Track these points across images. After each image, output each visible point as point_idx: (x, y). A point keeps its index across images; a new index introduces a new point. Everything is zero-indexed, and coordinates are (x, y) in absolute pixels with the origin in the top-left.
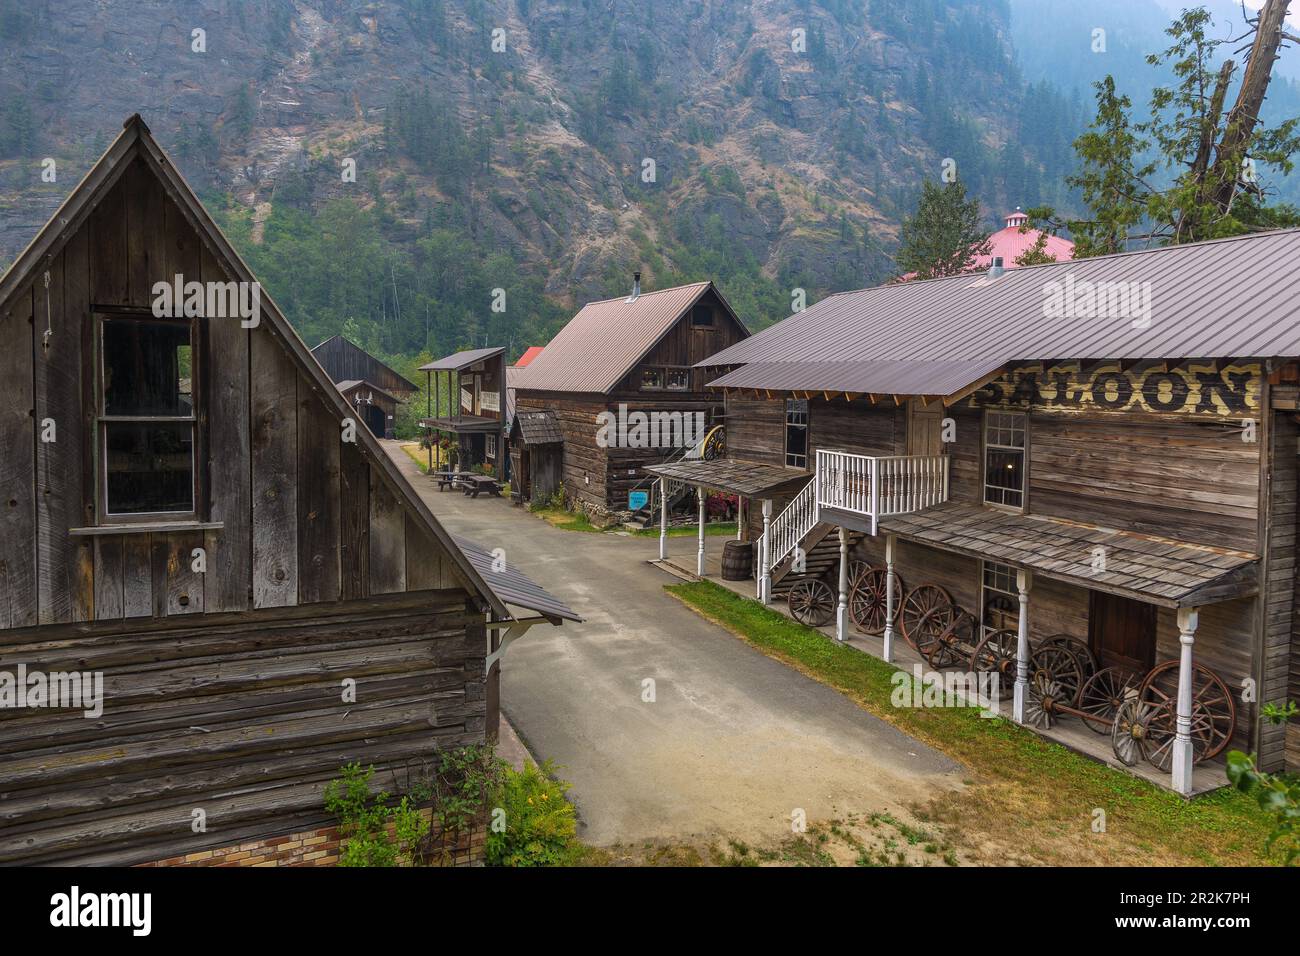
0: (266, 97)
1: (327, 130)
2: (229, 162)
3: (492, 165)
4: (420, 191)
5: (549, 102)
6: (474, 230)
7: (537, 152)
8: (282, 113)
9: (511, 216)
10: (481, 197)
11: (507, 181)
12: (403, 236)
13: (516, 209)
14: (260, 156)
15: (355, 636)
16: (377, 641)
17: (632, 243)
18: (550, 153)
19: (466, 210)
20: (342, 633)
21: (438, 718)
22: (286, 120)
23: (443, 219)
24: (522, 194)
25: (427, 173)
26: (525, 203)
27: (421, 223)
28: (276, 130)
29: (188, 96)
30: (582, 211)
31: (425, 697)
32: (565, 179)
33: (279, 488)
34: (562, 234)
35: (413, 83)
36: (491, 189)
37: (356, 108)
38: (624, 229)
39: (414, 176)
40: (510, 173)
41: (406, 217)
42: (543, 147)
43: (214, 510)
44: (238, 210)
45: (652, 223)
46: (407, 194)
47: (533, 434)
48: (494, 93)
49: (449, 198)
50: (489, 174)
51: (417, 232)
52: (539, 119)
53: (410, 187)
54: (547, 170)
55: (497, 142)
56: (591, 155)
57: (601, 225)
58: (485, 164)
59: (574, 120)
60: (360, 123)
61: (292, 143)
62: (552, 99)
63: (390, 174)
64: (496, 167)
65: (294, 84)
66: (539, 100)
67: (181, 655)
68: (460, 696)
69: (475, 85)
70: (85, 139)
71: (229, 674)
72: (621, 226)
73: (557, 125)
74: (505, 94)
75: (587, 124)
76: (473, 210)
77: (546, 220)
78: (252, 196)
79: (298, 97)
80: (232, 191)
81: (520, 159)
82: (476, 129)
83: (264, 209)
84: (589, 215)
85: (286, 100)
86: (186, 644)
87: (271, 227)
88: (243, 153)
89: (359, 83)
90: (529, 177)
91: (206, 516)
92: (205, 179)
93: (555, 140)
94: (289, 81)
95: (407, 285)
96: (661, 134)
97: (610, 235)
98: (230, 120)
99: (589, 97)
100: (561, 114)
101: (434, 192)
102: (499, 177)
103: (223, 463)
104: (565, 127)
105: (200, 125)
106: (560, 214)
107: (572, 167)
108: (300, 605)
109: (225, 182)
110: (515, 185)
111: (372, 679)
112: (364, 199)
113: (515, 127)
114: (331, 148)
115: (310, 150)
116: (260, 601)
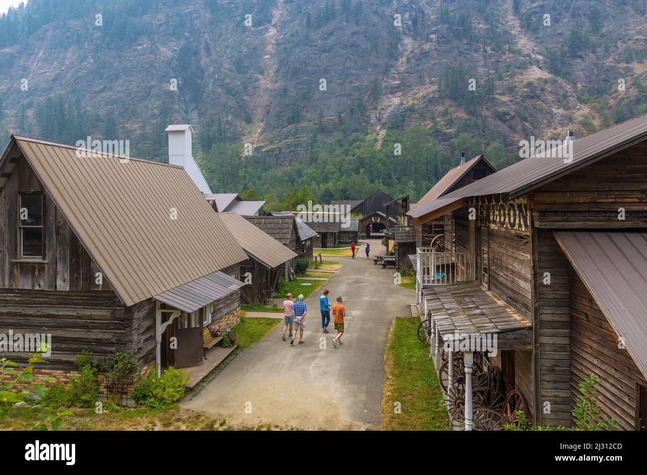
0: (386, 82)
1: (412, 92)
2: (369, 114)
3: (494, 96)
4: (455, 115)
5: (530, 56)
6: (484, 131)
7: (521, 85)
8: (392, 88)
9: (505, 121)
10: (488, 113)
11: (504, 104)
12: (446, 138)
13: (508, 117)
14: (382, 109)
15: (88, 305)
16: (95, 307)
17: (582, 128)
18: (529, 84)
19: (479, 122)
20: (84, 303)
21: (116, 340)
22: (393, 91)
23: (466, 128)
24: (512, 109)
25: (459, 105)
26: (513, 113)
27: (455, 131)
28: (390, 96)
29: (355, 87)
30: (549, 113)
31: (112, 331)
32: (538, 97)
33: (64, 249)
34: (535, 128)
35: (453, 61)
36: (493, 109)
37: (426, 79)
38: (577, 121)
39: (453, 108)
40: (505, 99)
41: (447, 129)
42: (525, 82)
43: (47, 257)
44: (372, 135)
45: (596, 115)
46: (449, 117)
47: (400, 238)
48: (497, 57)
49: (471, 116)
50: (493, 101)
51: (453, 136)
52: (523, 67)
53: (450, 113)
54: (528, 94)
55: (498, 83)
56: (555, 82)
57: (561, 120)
58: (491, 96)
59: (546, 63)
60: (427, 86)
61: (396, 101)
62: (532, 54)
63: (440, 108)
64: (497, 96)
65: (398, 74)
66: (524, 57)
67: (41, 303)
68: (123, 333)
69: (487, 56)
70: (317, 112)
71: (52, 311)
72: (575, 119)
73: (535, 68)
74: (504, 57)
75: (555, 65)
76: (484, 121)
77: (526, 121)
78: (378, 127)
79: (400, 79)
80: (371, 126)
81: (511, 90)
82: (487, 78)
83: (383, 133)
84: (552, 115)
85: (394, 81)
86: (41, 300)
87: (385, 141)
88: (376, 108)
89: (427, 66)
90: (516, 99)
91: (44, 258)
92: (360, 123)
93: (532, 77)
94: (396, 72)
95: (445, 163)
96: (605, 61)
97: (567, 125)
98: (370, 95)
99: (556, 48)
100: (537, 61)
101: (462, 115)
102: (498, 101)
103: (49, 241)
104: (540, 68)
105: (358, 99)
106: (535, 117)
107: (543, 90)
108: (69, 291)
109: (367, 123)
110: (508, 105)
111: (95, 321)
112: (428, 122)
113: (509, 73)
114: (413, 100)
115: (403, 103)
116: (59, 288)
